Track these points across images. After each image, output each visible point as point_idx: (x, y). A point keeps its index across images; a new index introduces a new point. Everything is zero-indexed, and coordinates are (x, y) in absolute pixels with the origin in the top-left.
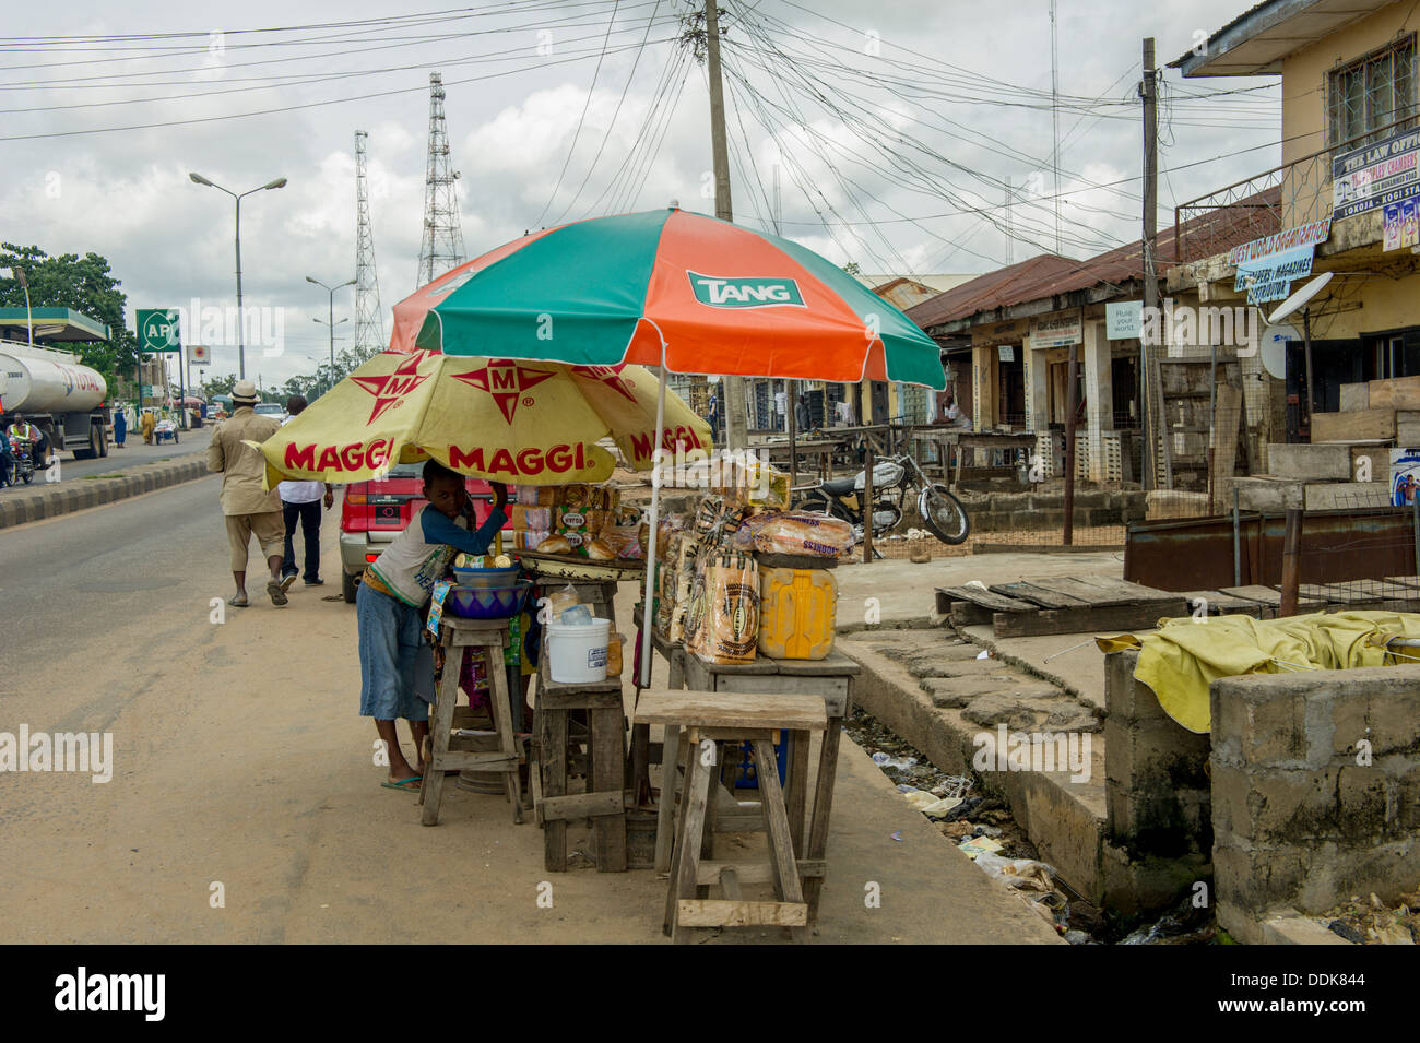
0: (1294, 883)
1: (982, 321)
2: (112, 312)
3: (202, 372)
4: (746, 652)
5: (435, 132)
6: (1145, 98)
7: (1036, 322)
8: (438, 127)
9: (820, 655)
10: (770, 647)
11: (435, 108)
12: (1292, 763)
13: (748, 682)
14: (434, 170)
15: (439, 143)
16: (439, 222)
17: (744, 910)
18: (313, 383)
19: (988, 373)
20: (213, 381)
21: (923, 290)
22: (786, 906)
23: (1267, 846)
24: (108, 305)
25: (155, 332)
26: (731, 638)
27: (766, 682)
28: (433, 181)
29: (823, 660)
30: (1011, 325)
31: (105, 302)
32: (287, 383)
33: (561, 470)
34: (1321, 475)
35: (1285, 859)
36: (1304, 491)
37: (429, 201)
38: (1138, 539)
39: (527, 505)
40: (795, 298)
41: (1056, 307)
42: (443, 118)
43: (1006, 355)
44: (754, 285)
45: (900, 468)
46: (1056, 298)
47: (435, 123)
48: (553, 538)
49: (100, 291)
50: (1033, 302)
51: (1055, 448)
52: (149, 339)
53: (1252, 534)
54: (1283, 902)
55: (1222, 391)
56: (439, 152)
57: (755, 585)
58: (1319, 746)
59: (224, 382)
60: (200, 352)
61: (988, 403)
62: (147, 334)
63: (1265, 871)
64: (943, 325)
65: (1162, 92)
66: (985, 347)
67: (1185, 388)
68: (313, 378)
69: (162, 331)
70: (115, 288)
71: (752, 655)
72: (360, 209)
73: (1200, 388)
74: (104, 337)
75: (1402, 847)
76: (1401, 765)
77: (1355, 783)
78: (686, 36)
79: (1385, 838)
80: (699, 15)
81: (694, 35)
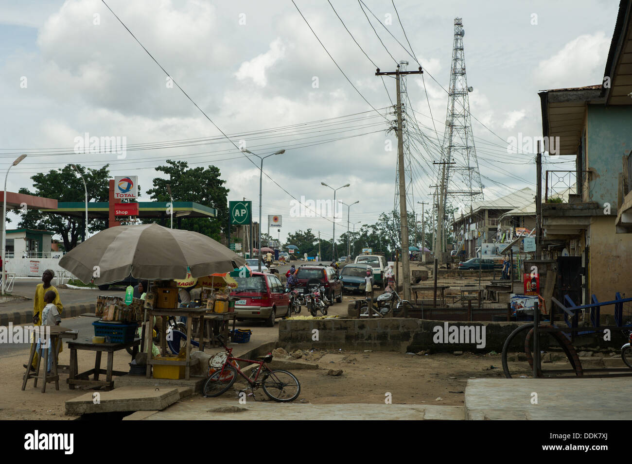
2: (220, 200)
3: (279, 231)
5: (456, 59)
8: (459, 56)
11: (457, 42)
12: (285, 331)
14: (454, 86)
15: (459, 66)
16: (456, 122)
18: (358, 237)
20: (296, 233)
24: (218, 196)
25: (238, 214)
28: (453, 94)
31: (217, 194)
32: (341, 237)
37: (450, 108)
42: (462, 49)
47: (456, 54)
49: (215, 188)
52: (235, 217)
56: (458, 72)
59: (303, 234)
60: (276, 219)
62: (234, 215)
68: (358, 233)
69: (242, 213)
70: (223, 185)
74: (212, 215)
75: (301, 343)
76: (301, 332)
77: (294, 334)
78: (391, 129)
79: (298, 342)
80: (395, 121)
81: (395, 128)
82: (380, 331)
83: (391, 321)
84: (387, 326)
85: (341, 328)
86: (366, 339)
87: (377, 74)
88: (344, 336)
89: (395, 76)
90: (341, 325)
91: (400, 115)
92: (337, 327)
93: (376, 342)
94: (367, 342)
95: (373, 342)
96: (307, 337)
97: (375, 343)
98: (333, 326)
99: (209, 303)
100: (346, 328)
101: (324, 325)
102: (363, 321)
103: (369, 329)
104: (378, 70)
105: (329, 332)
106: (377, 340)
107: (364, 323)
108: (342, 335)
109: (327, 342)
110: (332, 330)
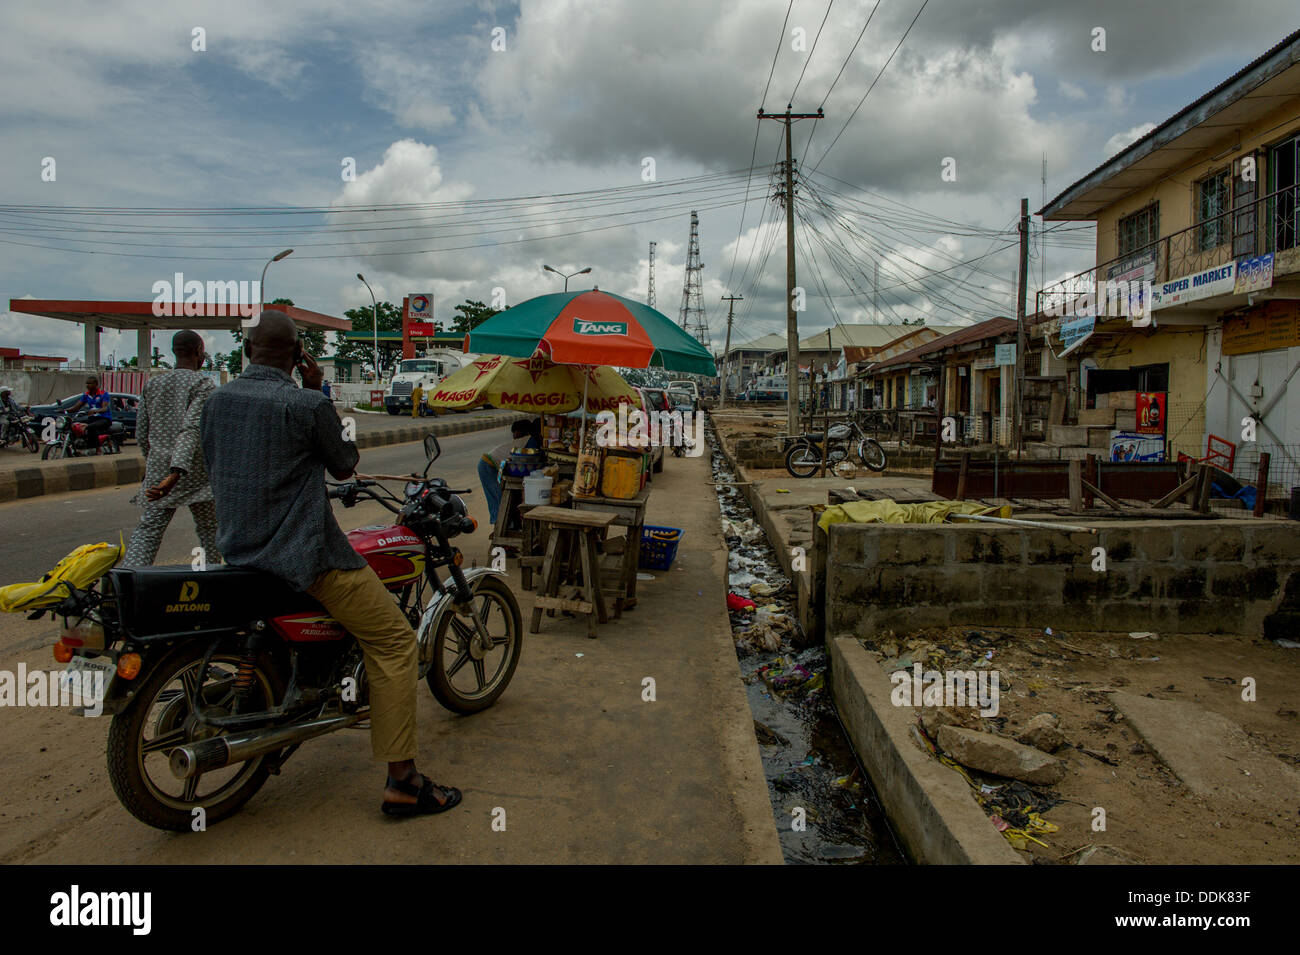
0: (854, 622)
1: (947, 353)
4: (590, 492)
5: (692, 242)
6: (1021, 231)
7: (977, 354)
9: (629, 497)
10: (606, 491)
11: (693, 229)
12: (856, 565)
13: (590, 506)
14: (690, 263)
15: (694, 248)
16: (691, 291)
17: (564, 603)
19: (954, 381)
21: (937, 334)
22: (584, 604)
23: (841, 603)
26: (583, 486)
27: (598, 507)
28: (689, 269)
29: (633, 499)
30: (965, 355)
33: (555, 404)
34: (1074, 443)
35: (850, 611)
36: (1060, 452)
37: (687, 279)
38: (940, 470)
39: (551, 427)
40: (624, 331)
41: (983, 344)
42: (696, 235)
43: (962, 372)
44: (605, 325)
45: (848, 429)
46: (983, 341)
47: (692, 238)
48: (559, 442)
50: (972, 343)
51: (985, 425)
53: (1006, 471)
54: (847, 631)
55: (1054, 397)
56: (694, 253)
57: (597, 463)
58: (871, 558)
61: (954, 399)
63: (839, 615)
64: (929, 354)
65: (1031, 228)
66: (952, 367)
67: (1033, 393)
71: (593, 494)
72: (650, 283)
73: (1042, 394)
75: (912, 610)
76: (913, 570)
77: (889, 577)
78: (777, 195)
79: (903, 605)
80: (783, 184)
81: (782, 194)
82: (1180, 564)
83: (1218, 531)
84: (1204, 550)
85: (1053, 558)
86: (1134, 595)
87: (759, 117)
88: (1061, 584)
89: (784, 120)
90: (1051, 546)
91: (789, 176)
92: (1040, 552)
93: (1166, 602)
94: (1135, 602)
95: (1156, 603)
96: (933, 588)
97: (1163, 608)
98: (1024, 549)
99: (586, 464)
100: (1067, 558)
101: (995, 547)
102: (1127, 531)
103: (1144, 559)
104: (761, 111)
105: (1009, 571)
106: (1170, 595)
107: (1131, 538)
108: (1054, 579)
109: (1002, 603)
110: (1018, 562)
